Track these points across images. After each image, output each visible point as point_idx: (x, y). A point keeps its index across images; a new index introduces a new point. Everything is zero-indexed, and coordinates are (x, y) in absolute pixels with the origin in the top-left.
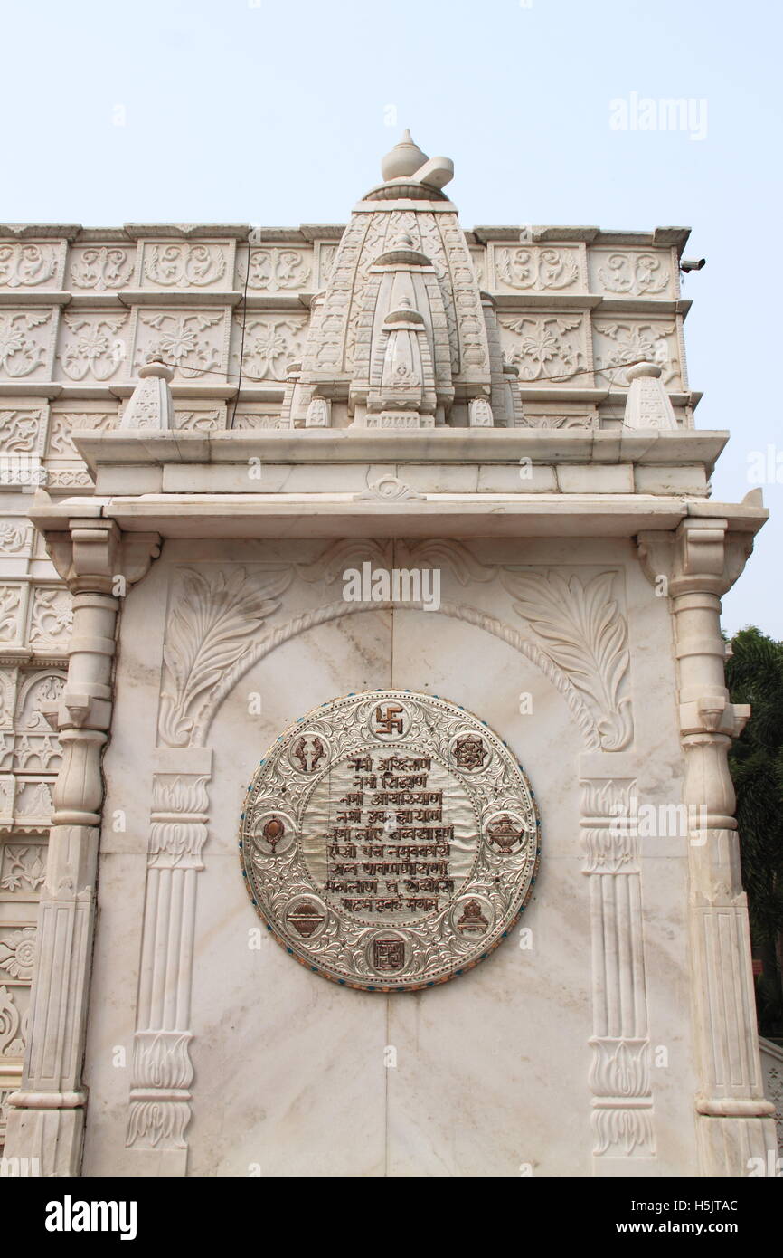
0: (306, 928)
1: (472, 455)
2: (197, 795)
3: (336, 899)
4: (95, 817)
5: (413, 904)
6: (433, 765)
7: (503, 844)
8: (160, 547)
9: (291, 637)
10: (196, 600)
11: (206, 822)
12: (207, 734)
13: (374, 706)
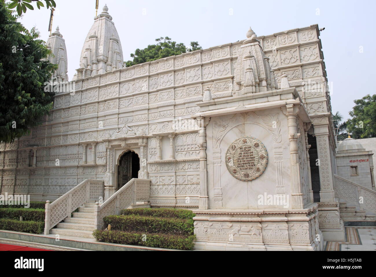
0: (235, 173)
1: (254, 97)
2: (219, 155)
3: (239, 168)
4: (206, 159)
5: (250, 168)
6: (251, 148)
7: (262, 159)
8: (210, 119)
9: (230, 130)
10: (216, 126)
11: (221, 159)
12: (220, 146)
13: (242, 140)
